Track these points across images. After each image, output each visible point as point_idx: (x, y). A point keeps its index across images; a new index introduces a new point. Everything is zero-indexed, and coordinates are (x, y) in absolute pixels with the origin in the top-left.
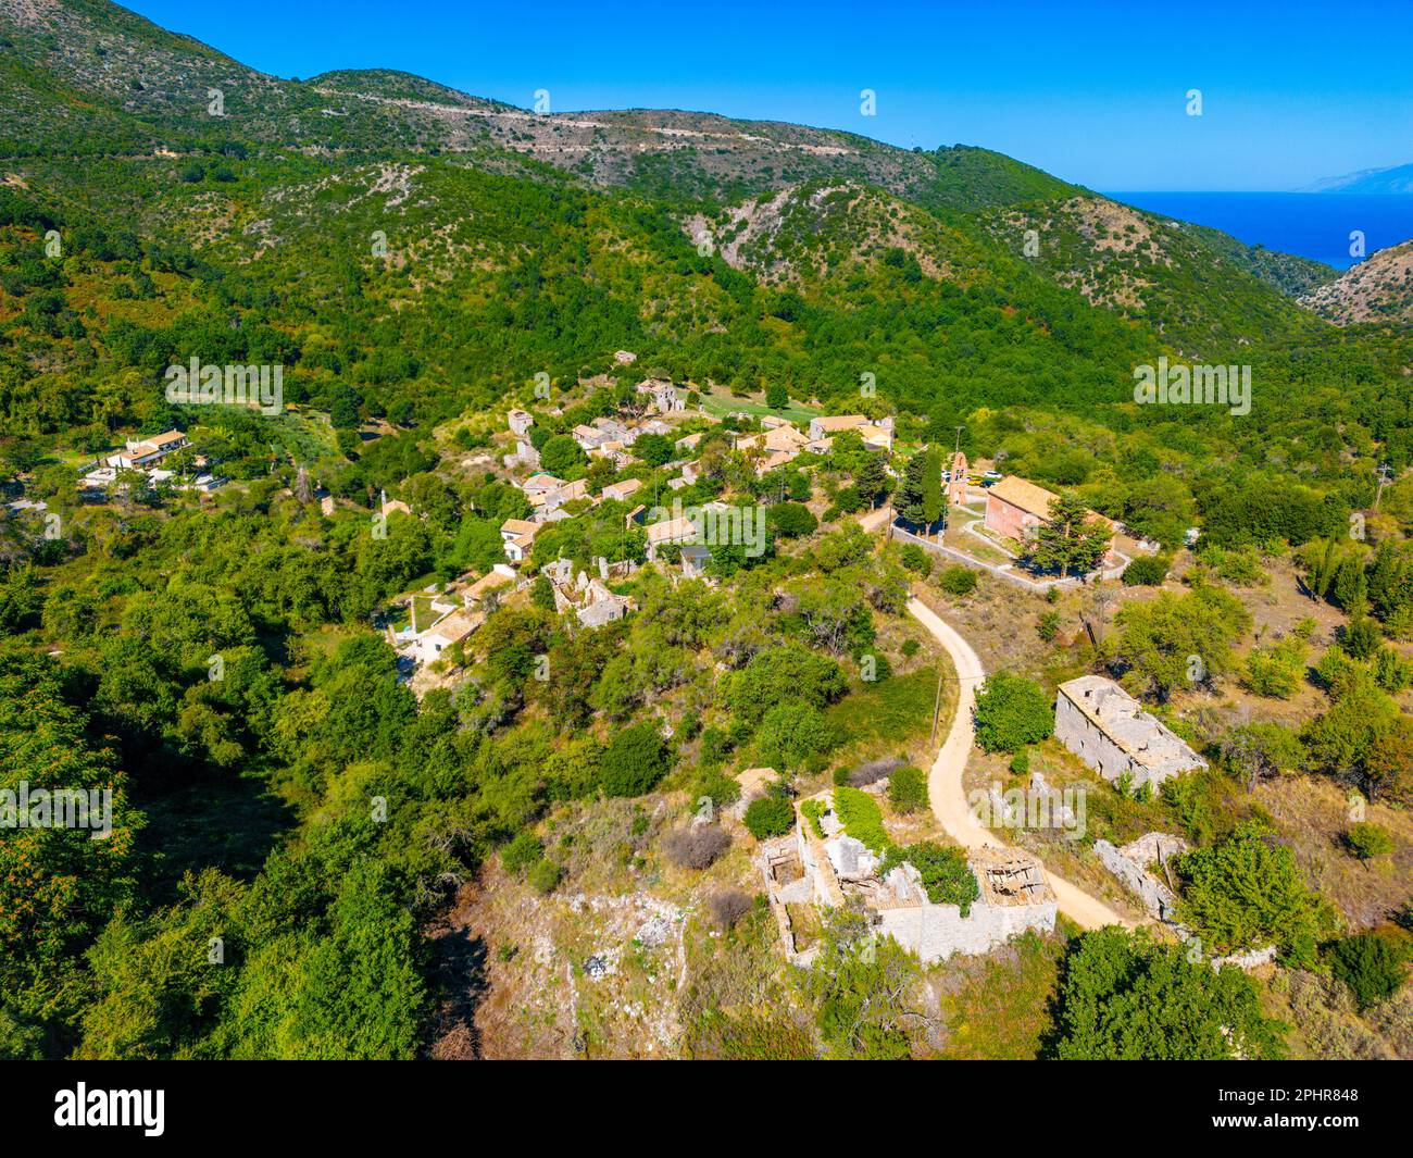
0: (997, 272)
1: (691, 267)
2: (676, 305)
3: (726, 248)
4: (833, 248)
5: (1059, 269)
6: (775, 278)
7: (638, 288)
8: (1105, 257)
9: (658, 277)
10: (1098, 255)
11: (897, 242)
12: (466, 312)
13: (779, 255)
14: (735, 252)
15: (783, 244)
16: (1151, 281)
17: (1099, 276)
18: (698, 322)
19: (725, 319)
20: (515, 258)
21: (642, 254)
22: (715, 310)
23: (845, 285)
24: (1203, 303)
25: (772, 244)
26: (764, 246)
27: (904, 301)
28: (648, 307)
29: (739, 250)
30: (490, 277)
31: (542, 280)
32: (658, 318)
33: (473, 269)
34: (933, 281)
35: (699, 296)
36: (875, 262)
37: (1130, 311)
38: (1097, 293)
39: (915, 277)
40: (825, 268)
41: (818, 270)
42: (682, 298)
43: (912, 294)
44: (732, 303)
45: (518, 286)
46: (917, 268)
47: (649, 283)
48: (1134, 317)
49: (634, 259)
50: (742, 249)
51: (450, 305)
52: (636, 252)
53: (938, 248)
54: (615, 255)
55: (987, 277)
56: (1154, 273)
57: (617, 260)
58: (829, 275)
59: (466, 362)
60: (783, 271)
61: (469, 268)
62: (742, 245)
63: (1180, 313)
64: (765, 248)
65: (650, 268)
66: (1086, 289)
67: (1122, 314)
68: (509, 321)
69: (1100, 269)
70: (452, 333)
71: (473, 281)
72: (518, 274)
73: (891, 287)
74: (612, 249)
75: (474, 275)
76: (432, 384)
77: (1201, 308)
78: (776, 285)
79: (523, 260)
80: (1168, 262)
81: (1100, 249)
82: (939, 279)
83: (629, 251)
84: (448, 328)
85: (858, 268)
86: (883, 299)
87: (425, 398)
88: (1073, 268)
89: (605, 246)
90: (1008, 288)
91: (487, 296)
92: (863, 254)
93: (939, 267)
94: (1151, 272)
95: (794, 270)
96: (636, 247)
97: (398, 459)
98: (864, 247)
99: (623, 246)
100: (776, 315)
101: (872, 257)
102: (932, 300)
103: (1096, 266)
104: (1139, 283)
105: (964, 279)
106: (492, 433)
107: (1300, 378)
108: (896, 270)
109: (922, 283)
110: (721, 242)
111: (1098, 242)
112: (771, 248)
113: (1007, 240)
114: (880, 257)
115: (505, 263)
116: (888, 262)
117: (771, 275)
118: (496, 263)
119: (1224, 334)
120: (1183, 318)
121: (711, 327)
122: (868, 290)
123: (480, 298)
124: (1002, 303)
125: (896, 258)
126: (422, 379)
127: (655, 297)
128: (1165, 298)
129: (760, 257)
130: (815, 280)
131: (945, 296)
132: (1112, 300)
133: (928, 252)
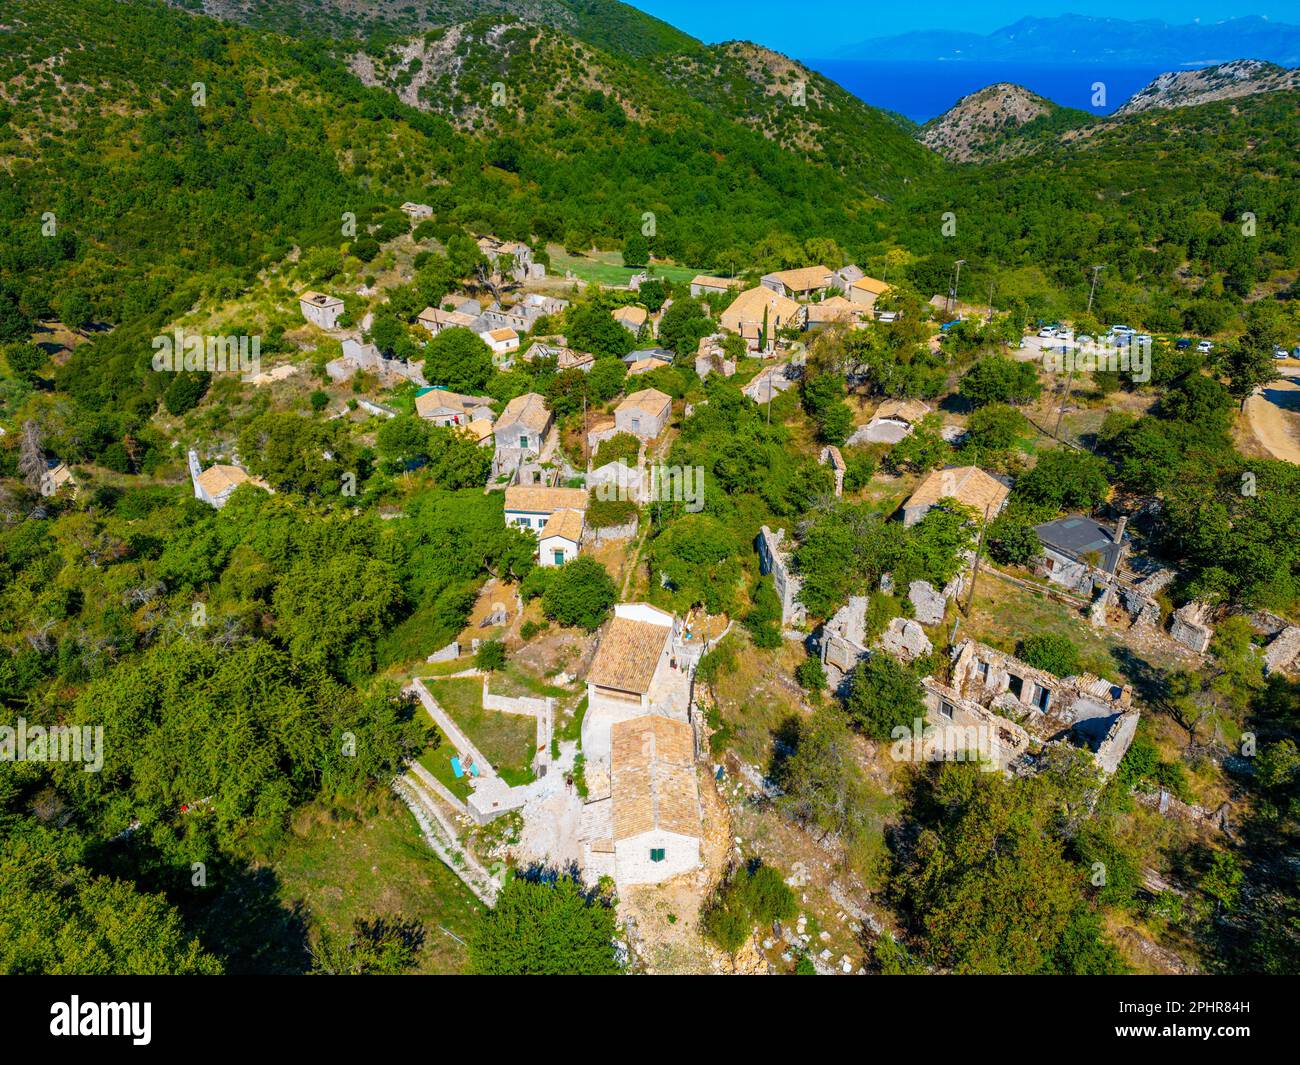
0: (694, 117)
1: (381, 112)
2: (379, 155)
3: (404, 91)
4: (525, 92)
5: (739, 114)
6: (469, 125)
7: (322, 137)
8: (778, 102)
9: (344, 123)
10: (771, 100)
11: (590, 85)
12: (115, 169)
13: (467, 99)
14: (415, 96)
15: (470, 88)
16: (822, 125)
17: (778, 121)
18: (412, 175)
19: (444, 170)
20: (157, 100)
21: (314, 96)
22: (427, 160)
23: (550, 131)
24: (869, 145)
25: (456, 87)
26: (447, 89)
27: (615, 147)
28: (344, 159)
29: (419, 94)
30: (131, 124)
31: (202, 127)
32: (360, 170)
33: (104, 115)
34: (637, 126)
35: (402, 143)
36: (574, 106)
37: (811, 155)
38: (778, 137)
39: (619, 122)
40: (521, 114)
41: (515, 116)
42: (383, 147)
43: (620, 140)
44: (443, 152)
45: (172, 135)
46: (619, 112)
47: (335, 130)
48: (816, 160)
49: (305, 100)
50: (422, 93)
51: (88, 161)
52: (305, 94)
53: (633, 92)
54: (280, 97)
55: (687, 122)
56: (823, 118)
57: (285, 103)
58: (529, 121)
59: (140, 235)
60: (475, 117)
61: (98, 113)
62: (422, 89)
63: (854, 155)
64: (450, 91)
65: (331, 112)
66: (767, 134)
67: (804, 157)
68: (179, 179)
69: (776, 114)
70: (103, 197)
71: (108, 130)
72: (169, 119)
73: (598, 133)
74: (274, 91)
75: (108, 122)
76: (105, 266)
77: (869, 150)
78: (472, 133)
79: (168, 103)
80: (831, 106)
81: (771, 94)
82: (643, 125)
83: (296, 92)
84: (96, 190)
85: (558, 113)
86: (596, 146)
87: (100, 287)
88: (751, 113)
89: (264, 88)
90: (708, 133)
91: (135, 149)
92: (560, 98)
93: (638, 111)
94: (821, 117)
95: (488, 116)
96: (305, 88)
97: (131, 382)
98: (558, 91)
99: (288, 86)
100: (496, 164)
101: (569, 101)
102: (641, 146)
103: (772, 111)
104: (813, 127)
105: (665, 124)
106: (282, 330)
107: (1014, 209)
108: (598, 116)
109: (628, 128)
110: (396, 85)
111: (768, 87)
112: (456, 92)
113: (685, 86)
114: (578, 101)
115: (146, 106)
116: (588, 106)
117: (464, 121)
118: (134, 107)
119: (892, 174)
120: (858, 160)
121: (430, 179)
122: (575, 136)
123: (125, 151)
124: (707, 147)
125: (595, 103)
126: (88, 260)
127: (347, 146)
128: (839, 142)
129: (446, 103)
130: (515, 127)
131: (654, 142)
132: (793, 144)
133: (623, 96)
